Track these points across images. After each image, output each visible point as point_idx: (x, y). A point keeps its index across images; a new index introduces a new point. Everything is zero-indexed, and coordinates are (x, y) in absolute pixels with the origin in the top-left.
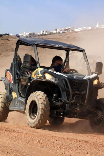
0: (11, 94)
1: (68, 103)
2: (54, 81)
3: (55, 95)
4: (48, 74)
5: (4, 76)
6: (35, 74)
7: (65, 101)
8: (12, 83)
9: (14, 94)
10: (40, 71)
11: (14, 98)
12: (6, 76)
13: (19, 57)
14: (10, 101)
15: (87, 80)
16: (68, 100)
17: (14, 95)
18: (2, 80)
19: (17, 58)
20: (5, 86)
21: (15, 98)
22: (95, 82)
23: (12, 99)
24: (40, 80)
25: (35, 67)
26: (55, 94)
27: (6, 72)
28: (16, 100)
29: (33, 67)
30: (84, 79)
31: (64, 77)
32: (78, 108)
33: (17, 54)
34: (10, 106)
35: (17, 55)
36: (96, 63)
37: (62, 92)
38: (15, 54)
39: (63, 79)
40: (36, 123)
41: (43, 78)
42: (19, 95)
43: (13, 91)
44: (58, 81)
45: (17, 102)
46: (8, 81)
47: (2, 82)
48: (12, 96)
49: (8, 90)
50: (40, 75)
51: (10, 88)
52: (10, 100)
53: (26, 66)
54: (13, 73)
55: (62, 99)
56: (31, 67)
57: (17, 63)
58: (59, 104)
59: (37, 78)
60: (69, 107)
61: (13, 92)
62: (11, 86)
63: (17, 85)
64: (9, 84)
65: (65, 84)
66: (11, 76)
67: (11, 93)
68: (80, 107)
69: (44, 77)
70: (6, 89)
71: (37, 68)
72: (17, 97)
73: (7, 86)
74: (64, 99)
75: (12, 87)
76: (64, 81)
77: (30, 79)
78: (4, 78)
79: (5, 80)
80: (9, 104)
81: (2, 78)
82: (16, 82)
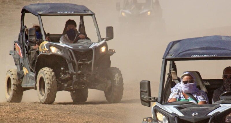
0: (22, 70)
1: (75, 75)
2: (60, 54)
3: (62, 69)
4: (53, 47)
5: (13, 49)
6: (41, 48)
7: (72, 72)
8: (22, 58)
9: (25, 69)
10: (46, 45)
11: (25, 74)
12: (15, 49)
13: (26, 27)
14: (22, 78)
15: (93, 49)
16: (75, 71)
17: (25, 71)
18: (11, 54)
19: (24, 29)
20: (15, 61)
21: (27, 73)
22: (103, 49)
23: (23, 76)
24: (45, 54)
25: (41, 40)
26: (62, 67)
27: (15, 44)
28: (28, 76)
29: (39, 41)
30: (90, 48)
31: (69, 49)
32: (85, 78)
33: (24, 23)
34: (22, 83)
35: (24, 25)
36: (106, 28)
37: (69, 63)
38: (21, 24)
39: (68, 51)
40: (45, 98)
41: (48, 52)
42: (30, 71)
43: (23, 66)
44: (63, 53)
45: (29, 79)
46: (17, 55)
47: (11, 56)
48: (23, 71)
49: (19, 66)
50: (46, 49)
51: (21, 63)
52: (22, 76)
53: (32, 40)
54: (22, 46)
55: (69, 71)
56: (37, 40)
57: (24, 34)
58: (67, 76)
59: (43, 52)
60: (77, 78)
61: (24, 68)
62: (21, 61)
63: (27, 59)
64: (19, 59)
65: (70, 56)
66: (20, 49)
67: (21, 68)
68: (87, 77)
69: (50, 50)
70: (16, 65)
71: (44, 41)
72: (28, 73)
73: (16, 61)
74: (71, 71)
75: (23, 63)
76: (69, 52)
77: (38, 52)
78: (14, 52)
79: (14, 55)
80: (21, 82)
81: (11, 52)
82: (26, 56)
